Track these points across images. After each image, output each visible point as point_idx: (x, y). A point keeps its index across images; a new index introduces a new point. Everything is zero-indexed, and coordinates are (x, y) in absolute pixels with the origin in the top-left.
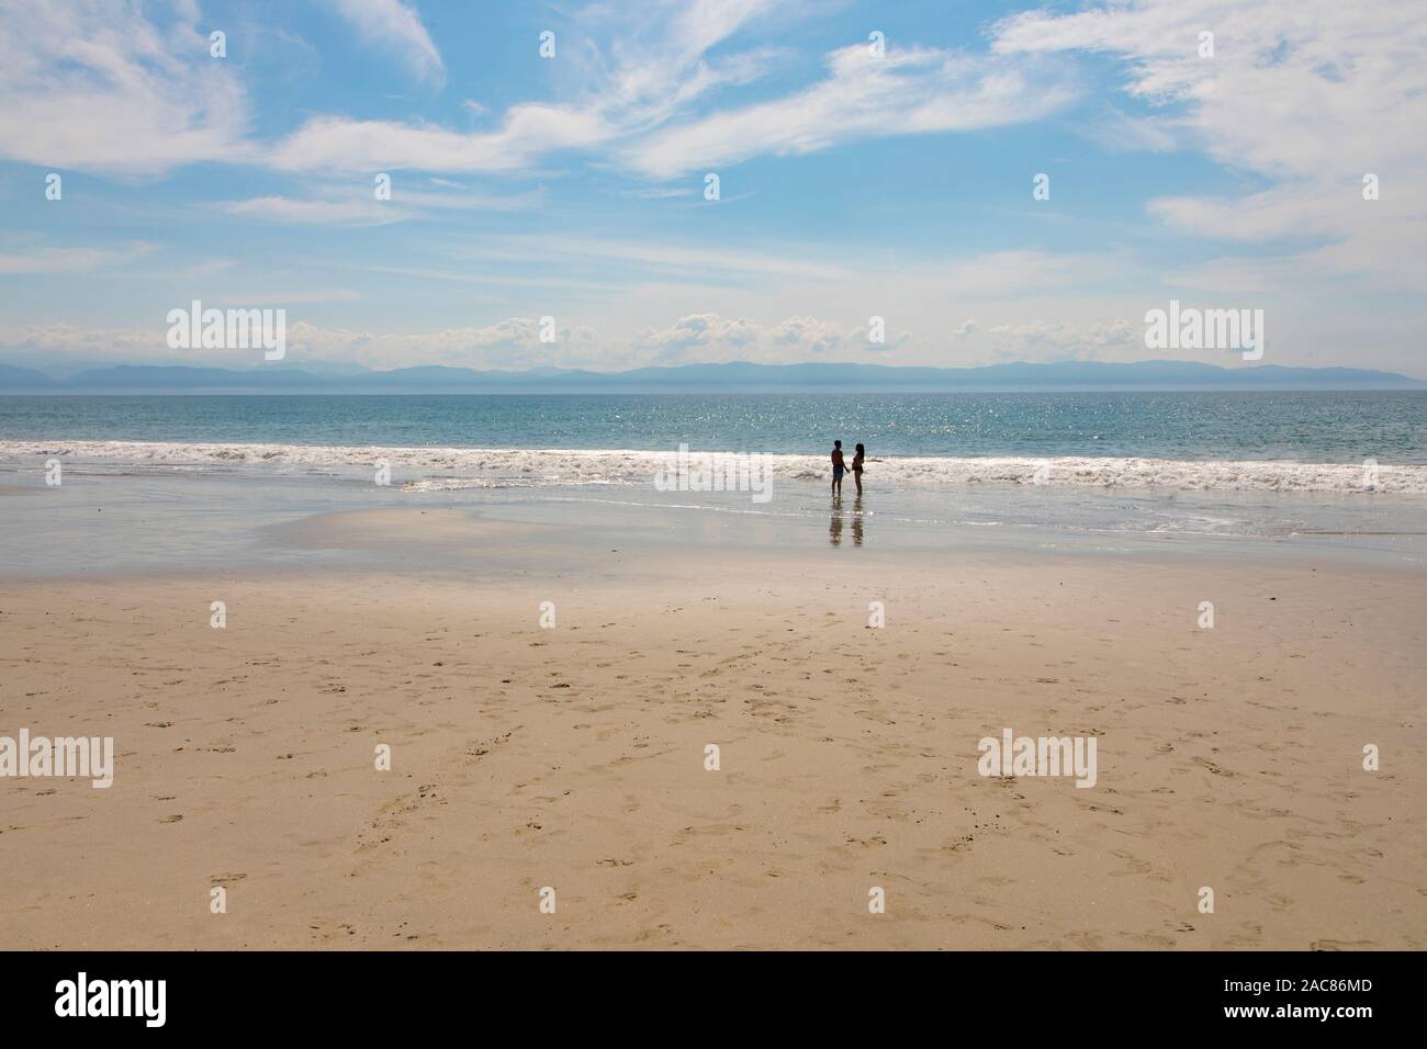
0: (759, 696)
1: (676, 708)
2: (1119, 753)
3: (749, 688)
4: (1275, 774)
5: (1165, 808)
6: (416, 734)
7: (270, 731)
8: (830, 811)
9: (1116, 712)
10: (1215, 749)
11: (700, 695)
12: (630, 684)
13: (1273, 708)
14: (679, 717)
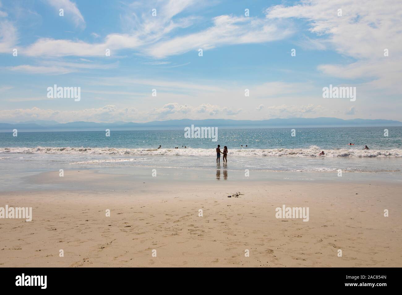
0: (193, 228)
1: (166, 232)
2: (306, 242)
3: (189, 226)
4: (353, 247)
5: (319, 258)
6: (81, 243)
7: (32, 243)
8: (215, 262)
9: (305, 230)
10: (335, 240)
11: (174, 228)
12: (150, 225)
13: (354, 228)
14: (167, 235)
